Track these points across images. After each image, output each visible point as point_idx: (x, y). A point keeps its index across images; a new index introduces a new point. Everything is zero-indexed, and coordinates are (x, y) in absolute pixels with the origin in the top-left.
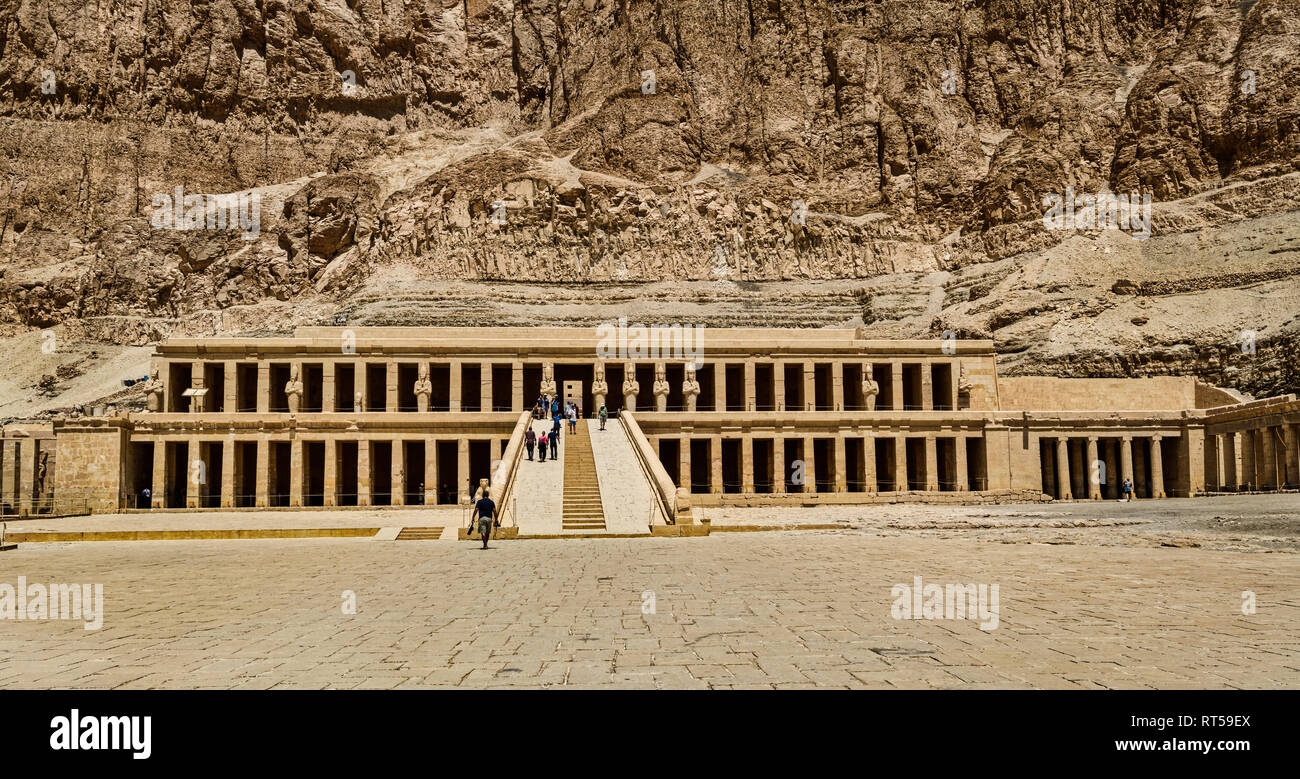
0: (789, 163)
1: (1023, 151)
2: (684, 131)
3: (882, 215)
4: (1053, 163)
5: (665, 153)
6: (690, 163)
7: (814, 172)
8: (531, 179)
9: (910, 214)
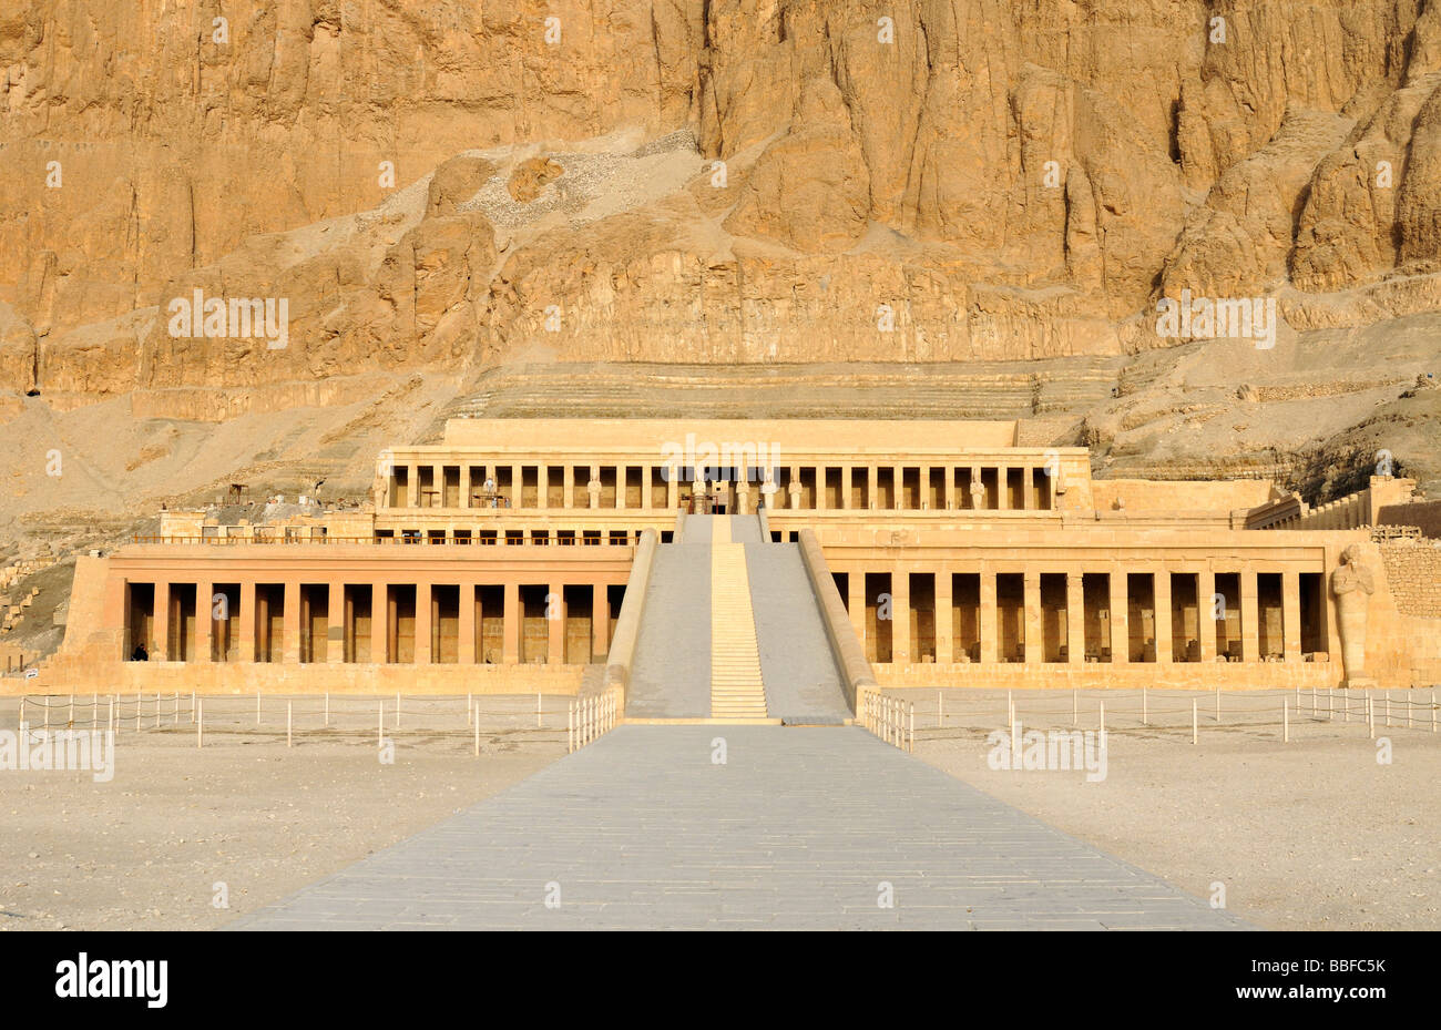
0: (965, 228)
1: (1207, 227)
2: (849, 192)
3: (1064, 290)
4: (1233, 243)
5: (826, 217)
6: (854, 229)
7: (994, 237)
8: (679, 250)
9: (1095, 288)
